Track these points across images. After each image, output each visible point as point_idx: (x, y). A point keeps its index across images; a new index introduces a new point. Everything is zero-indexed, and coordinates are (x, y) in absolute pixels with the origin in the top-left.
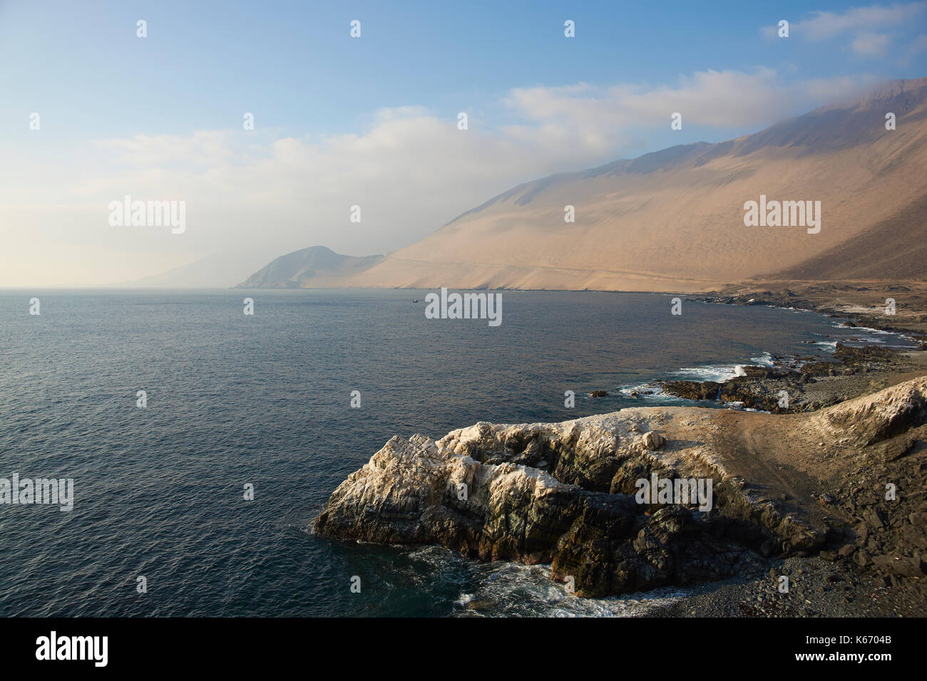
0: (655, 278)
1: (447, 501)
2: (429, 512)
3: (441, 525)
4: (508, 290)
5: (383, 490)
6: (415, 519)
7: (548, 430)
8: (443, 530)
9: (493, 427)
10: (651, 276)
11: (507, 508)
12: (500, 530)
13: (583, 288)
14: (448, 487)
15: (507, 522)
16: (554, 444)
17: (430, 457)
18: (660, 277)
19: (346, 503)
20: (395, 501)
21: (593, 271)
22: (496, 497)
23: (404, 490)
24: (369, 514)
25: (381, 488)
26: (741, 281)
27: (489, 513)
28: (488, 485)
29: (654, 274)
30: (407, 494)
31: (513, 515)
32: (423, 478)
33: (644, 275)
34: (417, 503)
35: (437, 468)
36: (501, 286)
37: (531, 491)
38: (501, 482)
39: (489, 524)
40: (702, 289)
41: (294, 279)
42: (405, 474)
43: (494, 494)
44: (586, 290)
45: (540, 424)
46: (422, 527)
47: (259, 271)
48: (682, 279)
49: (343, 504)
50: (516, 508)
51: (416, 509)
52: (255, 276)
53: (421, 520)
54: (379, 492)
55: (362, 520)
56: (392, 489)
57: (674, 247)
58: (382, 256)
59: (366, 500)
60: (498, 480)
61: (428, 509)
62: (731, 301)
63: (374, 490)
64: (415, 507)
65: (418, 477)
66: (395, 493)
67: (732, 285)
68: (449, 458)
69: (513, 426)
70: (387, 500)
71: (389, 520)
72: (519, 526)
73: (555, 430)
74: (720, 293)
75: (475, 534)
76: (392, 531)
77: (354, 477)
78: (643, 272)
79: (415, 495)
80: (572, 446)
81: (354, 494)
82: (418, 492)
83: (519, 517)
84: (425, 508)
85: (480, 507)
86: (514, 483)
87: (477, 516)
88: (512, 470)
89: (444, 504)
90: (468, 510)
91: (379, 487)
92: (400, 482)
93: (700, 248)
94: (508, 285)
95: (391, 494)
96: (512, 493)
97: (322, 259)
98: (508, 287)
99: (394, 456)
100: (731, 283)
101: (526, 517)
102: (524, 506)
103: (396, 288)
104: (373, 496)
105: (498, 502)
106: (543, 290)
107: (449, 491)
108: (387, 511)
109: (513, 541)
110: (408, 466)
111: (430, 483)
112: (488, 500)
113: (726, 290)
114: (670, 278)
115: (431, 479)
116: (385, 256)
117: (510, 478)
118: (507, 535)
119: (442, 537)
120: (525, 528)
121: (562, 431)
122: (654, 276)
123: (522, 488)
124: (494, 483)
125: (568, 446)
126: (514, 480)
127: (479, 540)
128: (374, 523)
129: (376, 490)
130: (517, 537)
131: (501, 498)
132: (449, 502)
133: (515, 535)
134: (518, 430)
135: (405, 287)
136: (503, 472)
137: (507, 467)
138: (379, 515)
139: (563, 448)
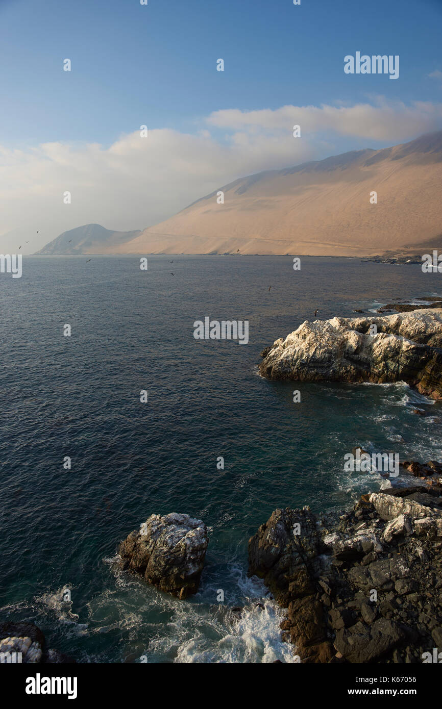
0: (336, 247)
1: (346, 356)
2: (338, 362)
3: (346, 369)
4: (231, 255)
5: (309, 350)
6: (329, 367)
7: (380, 320)
8: (347, 372)
9: (346, 319)
10: (333, 245)
11: (385, 358)
12: (383, 370)
13: (285, 253)
14: (347, 348)
15: (386, 366)
16: (385, 328)
17: (332, 331)
18: (339, 246)
19: (285, 359)
20: (318, 356)
21: (292, 242)
22: (378, 352)
23: (324, 350)
24: (302, 365)
25: (308, 349)
26: (396, 249)
27: (373, 362)
28: (371, 346)
29: (334, 243)
30: (325, 352)
31: (389, 361)
32: (333, 343)
33: (328, 244)
34: (330, 357)
35: (339, 338)
36: (227, 252)
37: (400, 347)
38: (380, 343)
39: (374, 367)
40: (369, 254)
41: (77, 248)
42: (321, 341)
43: (376, 351)
44: (287, 255)
45: (374, 318)
46: (334, 371)
47: (51, 243)
48: (355, 247)
49: (282, 360)
50: (392, 357)
51: (329, 361)
52: (48, 246)
53: (333, 367)
54: (306, 352)
55: (297, 368)
56: (315, 349)
57: (349, 225)
58: (140, 231)
59: (298, 356)
60: (378, 342)
61: (337, 360)
62: (394, 261)
63: (303, 351)
64: (329, 360)
65: (330, 342)
66: (318, 352)
67: (390, 251)
68: (344, 332)
69: (358, 319)
70: (312, 356)
71: (314, 367)
72: (395, 367)
73: (385, 320)
74: (382, 257)
75: (367, 373)
76: (317, 374)
77: (284, 345)
78: (327, 242)
79: (330, 352)
80: (397, 329)
81: (289, 353)
82: (331, 351)
83: (394, 362)
84: (335, 360)
85: (367, 359)
86: (389, 343)
87: (365, 364)
88: (386, 337)
89: (345, 358)
90: (360, 360)
91: (306, 349)
92: (320, 345)
93: (367, 226)
94: (231, 251)
95: (315, 352)
96: (388, 349)
97: (97, 233)
98: (232, 253)
99: (311, 331)
100: (389, 250)
101: (398, 362)
102: (395, 356)
103: (151, 254)
104: (302, 354)
105: (380, 355)
106: (257, 255)
107: (348, 350)
108: (313, 362)
109: (391, 376)
110: (322, 336)
111: (338, 345)
112: (372, 355)
113: (386, 255)
114: (346, 247)
115: (338, 343)
116: (142, 231)
117: (386, 340)
118: (387, 372)
119: (347, 376)
120: (399, 368)
121: (389, 321)
122: (336, 245)
123: (395, 346)
124: (375, 345)
125: (394, 329)
126: (389, 342)
127: (370, 376)
128: (306, 369)
129: (305, 350)
130: (394, 373)
131: (381, 352)
132: (348, 357)
133: (393, 372)
134: (363, 320)
135: (157, 253)
136: (380, 338)
137: (383, 335)
138: (308, 365)
139: (391, 331)
